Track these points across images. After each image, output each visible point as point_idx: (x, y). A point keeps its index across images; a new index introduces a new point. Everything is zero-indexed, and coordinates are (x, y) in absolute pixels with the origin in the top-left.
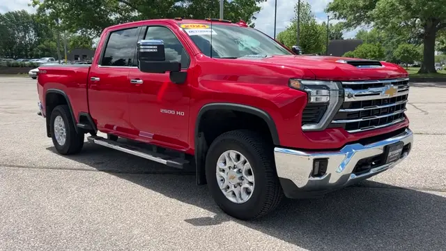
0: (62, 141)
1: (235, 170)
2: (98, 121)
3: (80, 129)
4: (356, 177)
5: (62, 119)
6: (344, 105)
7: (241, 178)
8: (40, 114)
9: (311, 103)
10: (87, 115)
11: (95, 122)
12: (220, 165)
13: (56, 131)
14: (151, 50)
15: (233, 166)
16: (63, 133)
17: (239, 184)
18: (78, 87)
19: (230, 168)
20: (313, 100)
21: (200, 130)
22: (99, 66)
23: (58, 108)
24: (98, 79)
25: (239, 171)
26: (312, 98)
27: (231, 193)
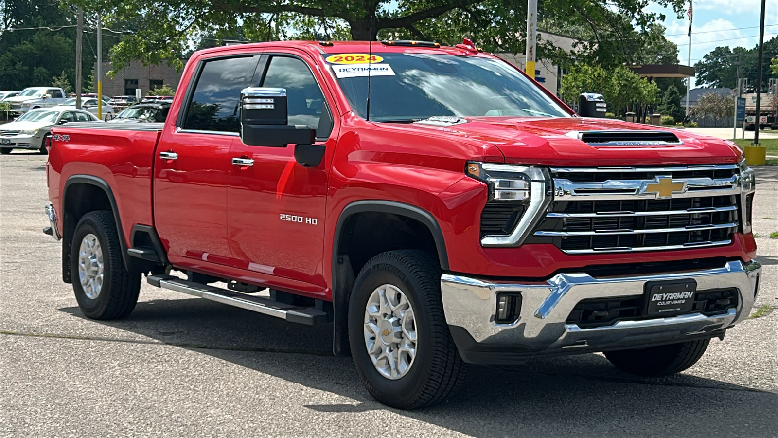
0: (94, 290)
1: (392, 320)
2: (170, 245)
3: (133, 259)
4: (580, 330)
5: (97, 243)
6: (557, 206)
7: (400, 335)
8: (49, 232)
9: (495, 201)
10: (148, 229)
11: (164, 246)
12: (371, 309)
13: (82, 265)
14: (264, 106)
15: (389, 313)
16: (96, 272)
17: (397, 345)
18: (134, 173)
19: (385, 315)
20: (497, 196)
21: (341, 251)
22: (179, 129)
23: (90, 217)
24: (174, 155)
25: (398, 323)
26: (497, 192)
27: (384, 361)
